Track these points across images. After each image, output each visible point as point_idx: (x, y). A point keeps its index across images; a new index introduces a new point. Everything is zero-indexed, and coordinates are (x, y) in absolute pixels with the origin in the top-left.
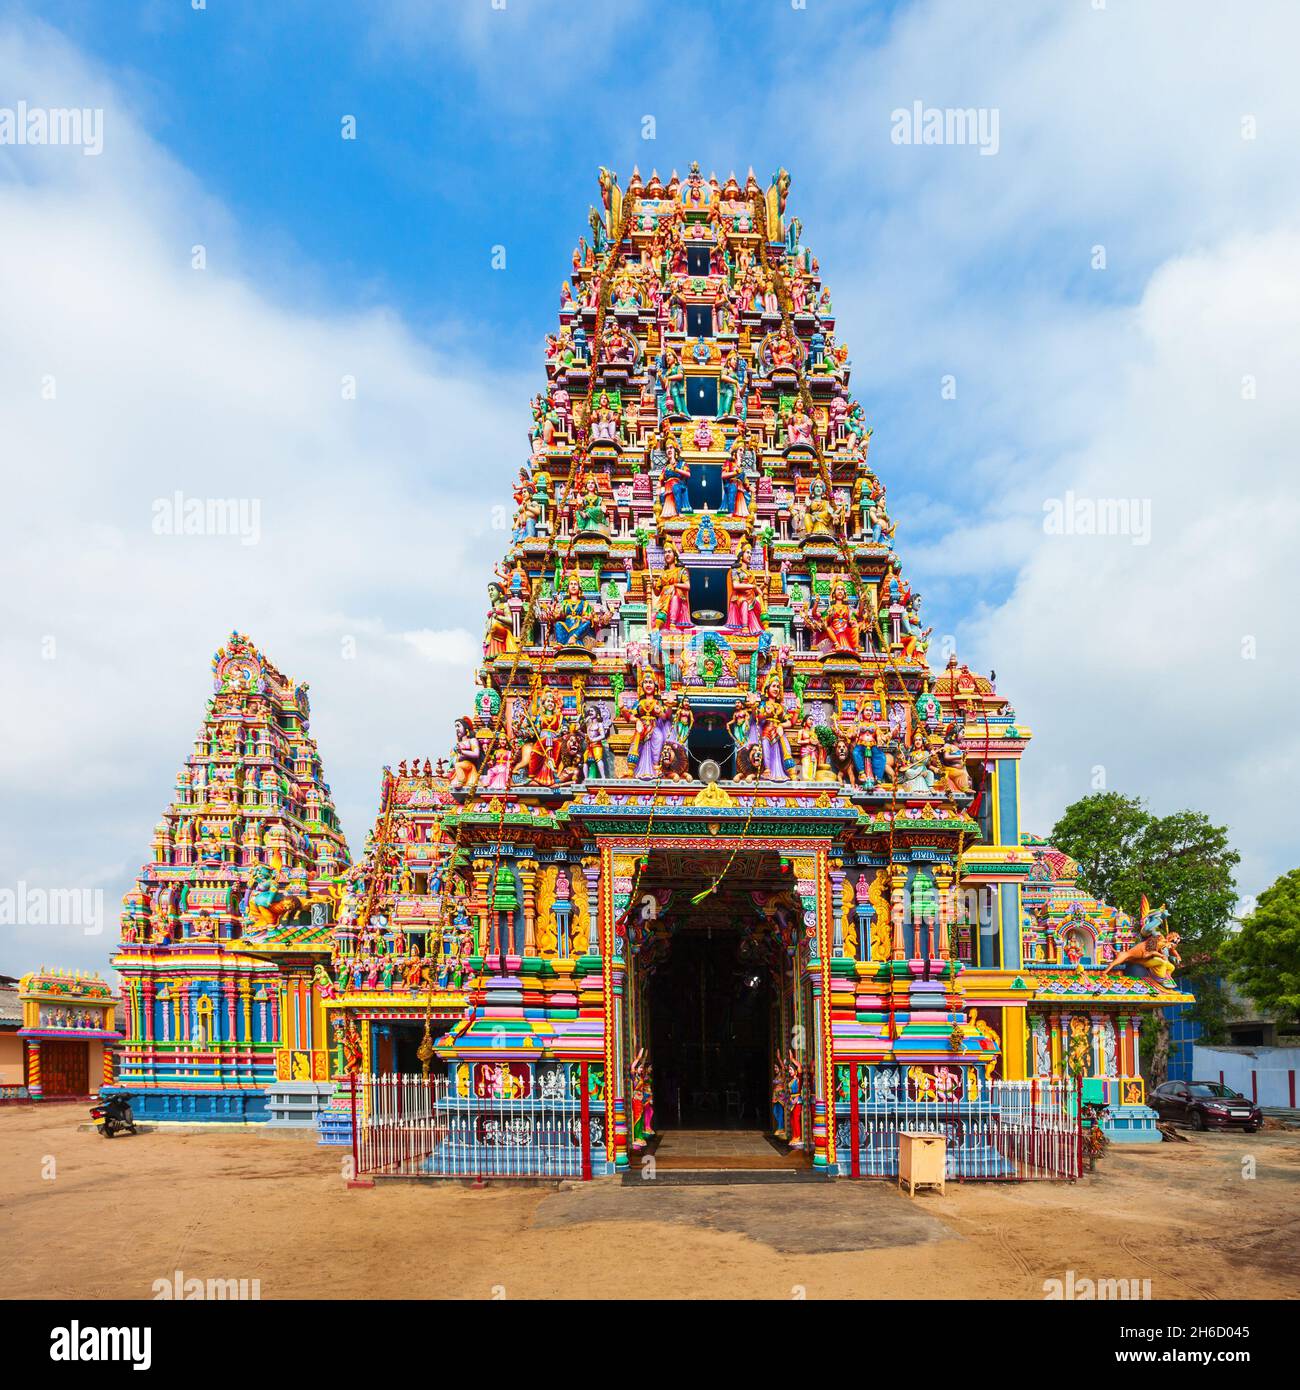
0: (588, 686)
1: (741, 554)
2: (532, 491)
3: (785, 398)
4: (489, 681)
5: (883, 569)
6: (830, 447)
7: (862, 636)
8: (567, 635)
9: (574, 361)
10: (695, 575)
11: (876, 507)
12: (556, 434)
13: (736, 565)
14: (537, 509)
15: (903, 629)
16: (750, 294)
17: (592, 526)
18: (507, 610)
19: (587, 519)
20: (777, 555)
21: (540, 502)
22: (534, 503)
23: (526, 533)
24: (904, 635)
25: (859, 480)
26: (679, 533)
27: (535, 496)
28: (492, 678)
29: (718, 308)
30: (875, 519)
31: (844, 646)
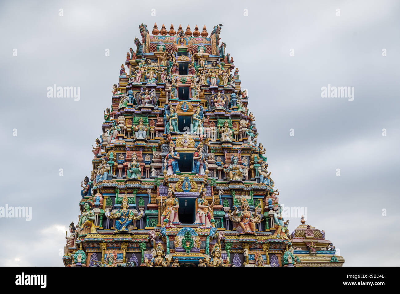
0: (128, 248)
1: (202, 193)
2: (107, 160)
3: (220, 120)
4: (81, 246)
5: (265, 193)
6: (240, 140)
7: (257, 225)
8: (121, 226)
9: (128, 104)
10: (181, 201)
11: (261, 167)
12: (119, 135)
13: (200, 196)
14: (109, 168)
15: (275, 221)
16: (205, 78)
17: (134, 176)
18: (93, 214)
19: (132, 173)
20: (217, 188)
21: (110, 164)
22: (108, 165)
23: (103, 178)
24: (275, 224)
25: (253, 155)
26: (175, 182)
27: (108, 162)
28: (82, 245)
29: (192, 89)
30: (261, 173)
31: (248, 230)
